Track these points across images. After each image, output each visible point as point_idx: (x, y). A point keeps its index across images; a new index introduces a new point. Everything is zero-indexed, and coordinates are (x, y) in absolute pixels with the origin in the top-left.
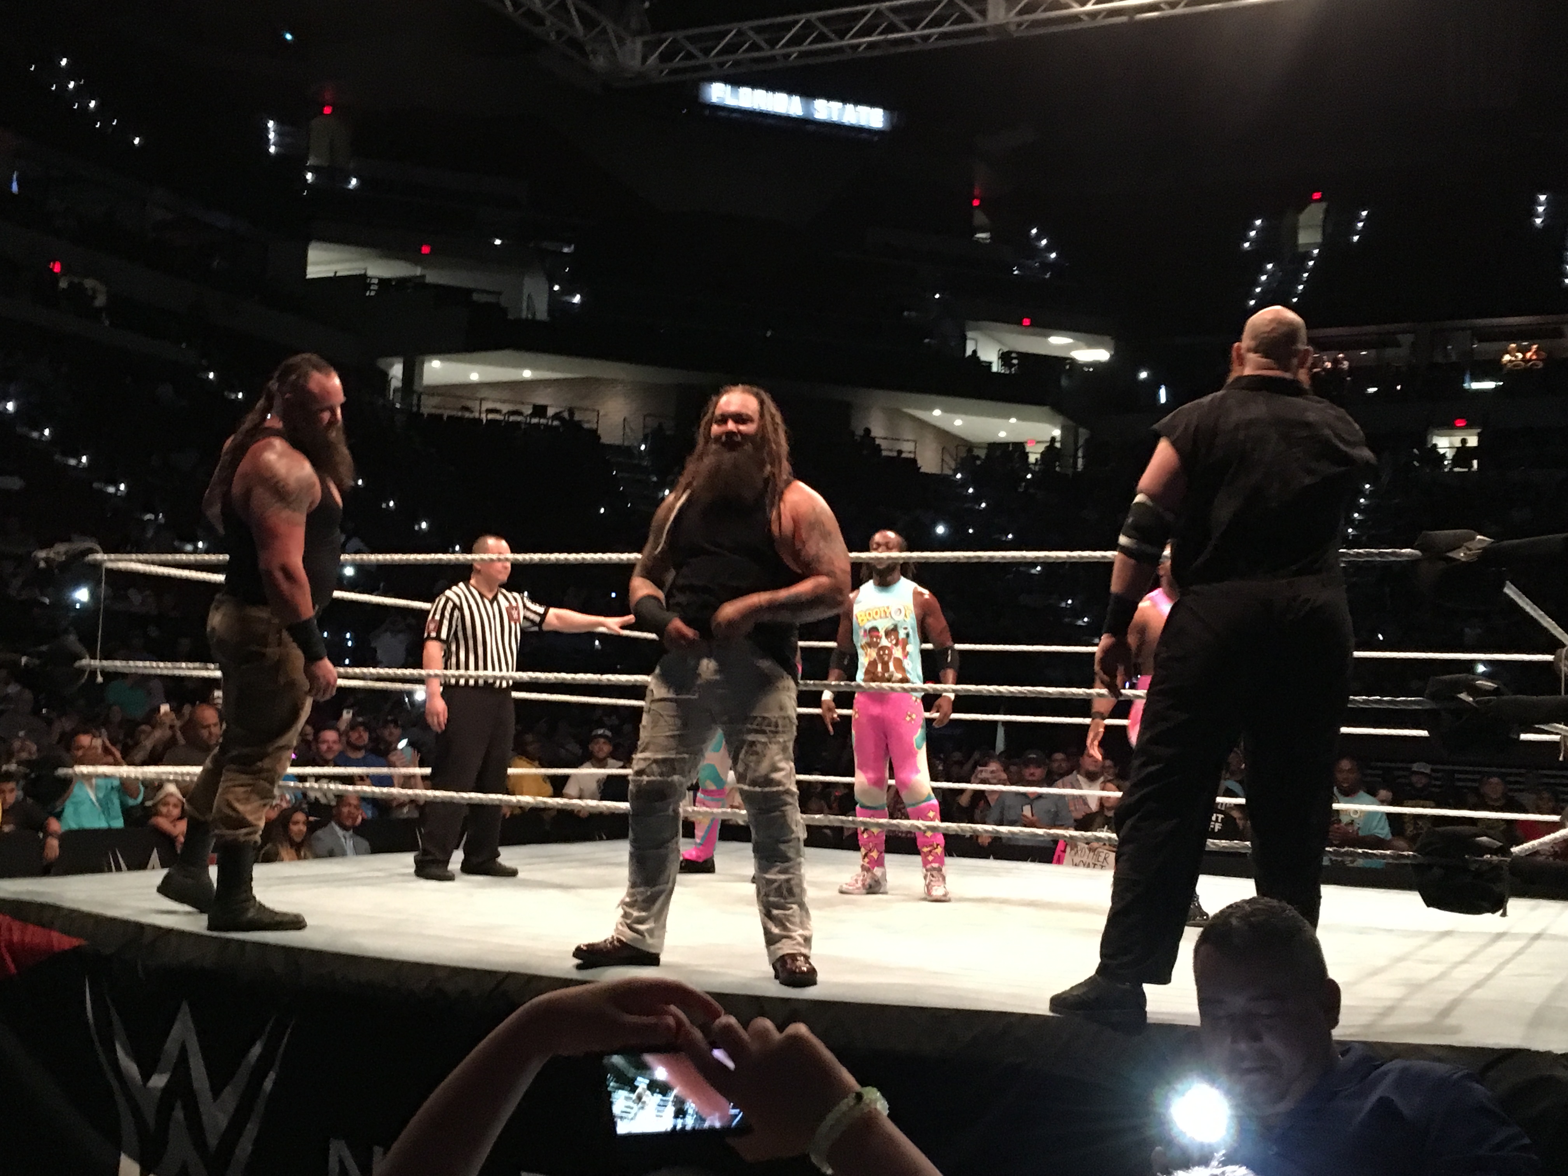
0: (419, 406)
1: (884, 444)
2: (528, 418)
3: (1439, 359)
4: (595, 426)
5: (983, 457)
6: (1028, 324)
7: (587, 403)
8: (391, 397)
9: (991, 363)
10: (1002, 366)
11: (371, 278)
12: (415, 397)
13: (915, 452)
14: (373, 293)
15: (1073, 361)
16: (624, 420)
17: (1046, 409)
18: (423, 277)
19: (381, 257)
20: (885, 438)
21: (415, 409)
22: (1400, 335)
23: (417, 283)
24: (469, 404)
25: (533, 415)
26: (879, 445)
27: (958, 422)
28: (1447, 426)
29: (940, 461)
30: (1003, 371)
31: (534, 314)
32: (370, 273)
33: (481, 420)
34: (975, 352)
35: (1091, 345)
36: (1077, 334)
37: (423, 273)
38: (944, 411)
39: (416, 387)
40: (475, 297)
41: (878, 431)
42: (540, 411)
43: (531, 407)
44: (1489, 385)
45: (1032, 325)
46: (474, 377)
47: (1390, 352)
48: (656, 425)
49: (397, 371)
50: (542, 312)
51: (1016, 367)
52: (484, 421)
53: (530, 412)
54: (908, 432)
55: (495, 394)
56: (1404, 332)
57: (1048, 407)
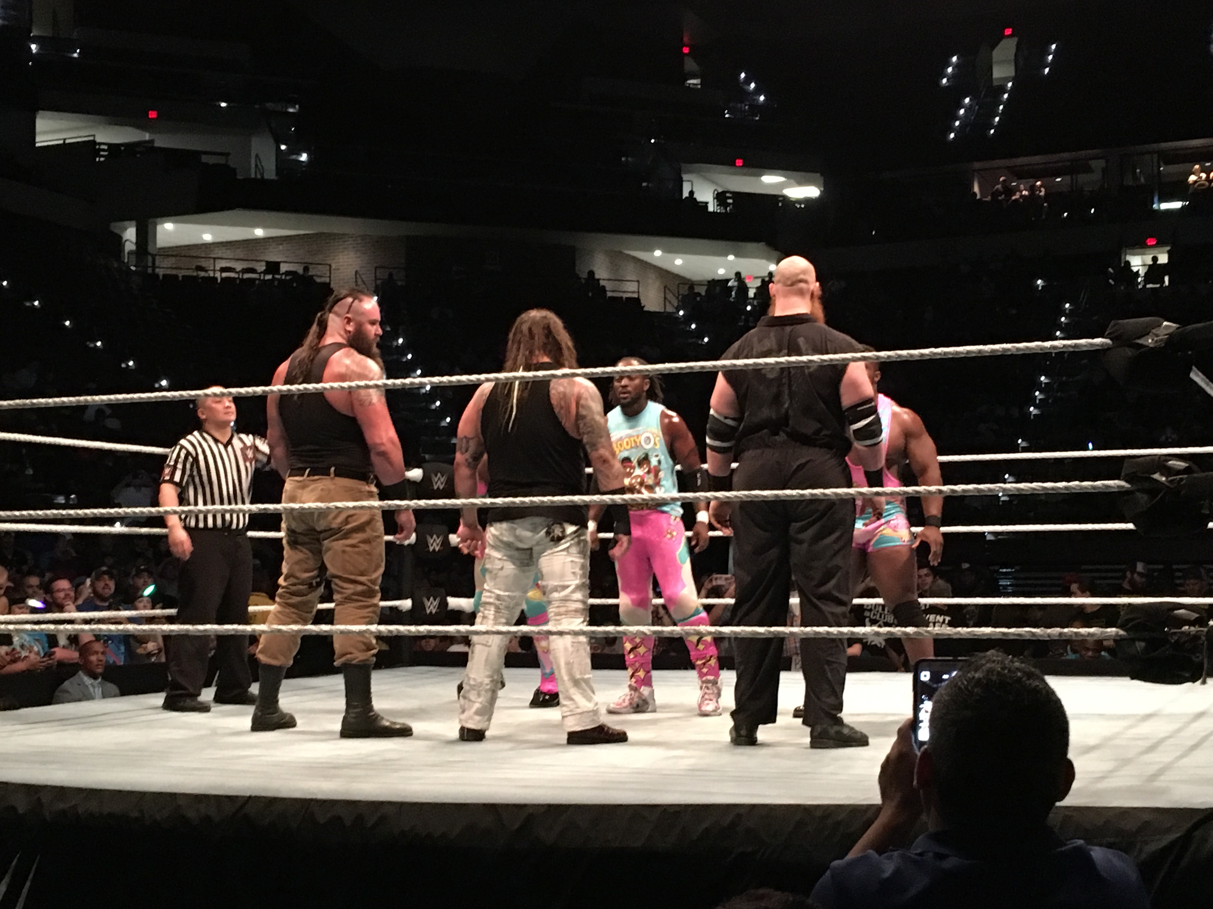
0: (154, 267)
1: (608, 285)
2: (262, 275)
3: (1129, 181)
4: (327, 280)
5: (703, 294)
6: (741, 164)
7: (318, 259)
8: (126, 260)
9: (707, 203)
10: (718, 205)
11: (100, 144)
12: (150, 258)
13: (638, 292)
14: (102, 159)
15: (785, 197)
16: (356, 272)
17: (762, 245)
18: (152, 141)
19: (110, 124)
20: (609, 280)
21: (150, 271)
22: (1093, 161)
23: (147, 147)
24: (203, 263)
25: (266, 272)
26: (604, 287)
27: (679, 262)
28: (1140, 246)
29: (663, 299)
30: (719, 211)
31: (262, 175)
32: (98, 140)
33: (216, 279)
34: (692, 193)
35: (800, 183)
36: (789, 173)
37: (151, 138)
38: (664, 251)
39: (150, 249)
40: (204, 159)
41: (602, 273)
42: (273, 267)
43: (264, 264)
44: (1177, 205)
45: (745, 165)
46: (208, 238)
47: (1083, 178)
48: (386, 277)
49: (130, 234)
50: (270, 172)
51: (731, 206)
52: (219, 280)
53: (263, 268)
54: (630, 272)
55: (229, 254)
56: (1096, 158)
57: (763, 243)
